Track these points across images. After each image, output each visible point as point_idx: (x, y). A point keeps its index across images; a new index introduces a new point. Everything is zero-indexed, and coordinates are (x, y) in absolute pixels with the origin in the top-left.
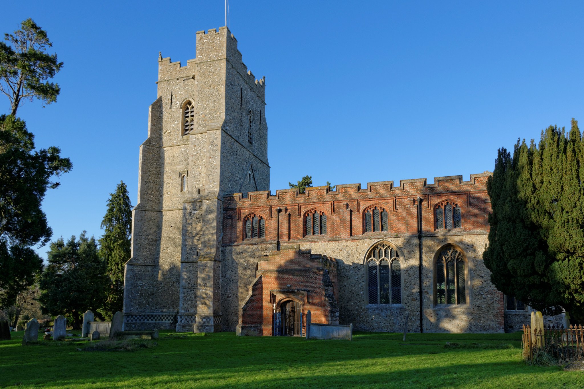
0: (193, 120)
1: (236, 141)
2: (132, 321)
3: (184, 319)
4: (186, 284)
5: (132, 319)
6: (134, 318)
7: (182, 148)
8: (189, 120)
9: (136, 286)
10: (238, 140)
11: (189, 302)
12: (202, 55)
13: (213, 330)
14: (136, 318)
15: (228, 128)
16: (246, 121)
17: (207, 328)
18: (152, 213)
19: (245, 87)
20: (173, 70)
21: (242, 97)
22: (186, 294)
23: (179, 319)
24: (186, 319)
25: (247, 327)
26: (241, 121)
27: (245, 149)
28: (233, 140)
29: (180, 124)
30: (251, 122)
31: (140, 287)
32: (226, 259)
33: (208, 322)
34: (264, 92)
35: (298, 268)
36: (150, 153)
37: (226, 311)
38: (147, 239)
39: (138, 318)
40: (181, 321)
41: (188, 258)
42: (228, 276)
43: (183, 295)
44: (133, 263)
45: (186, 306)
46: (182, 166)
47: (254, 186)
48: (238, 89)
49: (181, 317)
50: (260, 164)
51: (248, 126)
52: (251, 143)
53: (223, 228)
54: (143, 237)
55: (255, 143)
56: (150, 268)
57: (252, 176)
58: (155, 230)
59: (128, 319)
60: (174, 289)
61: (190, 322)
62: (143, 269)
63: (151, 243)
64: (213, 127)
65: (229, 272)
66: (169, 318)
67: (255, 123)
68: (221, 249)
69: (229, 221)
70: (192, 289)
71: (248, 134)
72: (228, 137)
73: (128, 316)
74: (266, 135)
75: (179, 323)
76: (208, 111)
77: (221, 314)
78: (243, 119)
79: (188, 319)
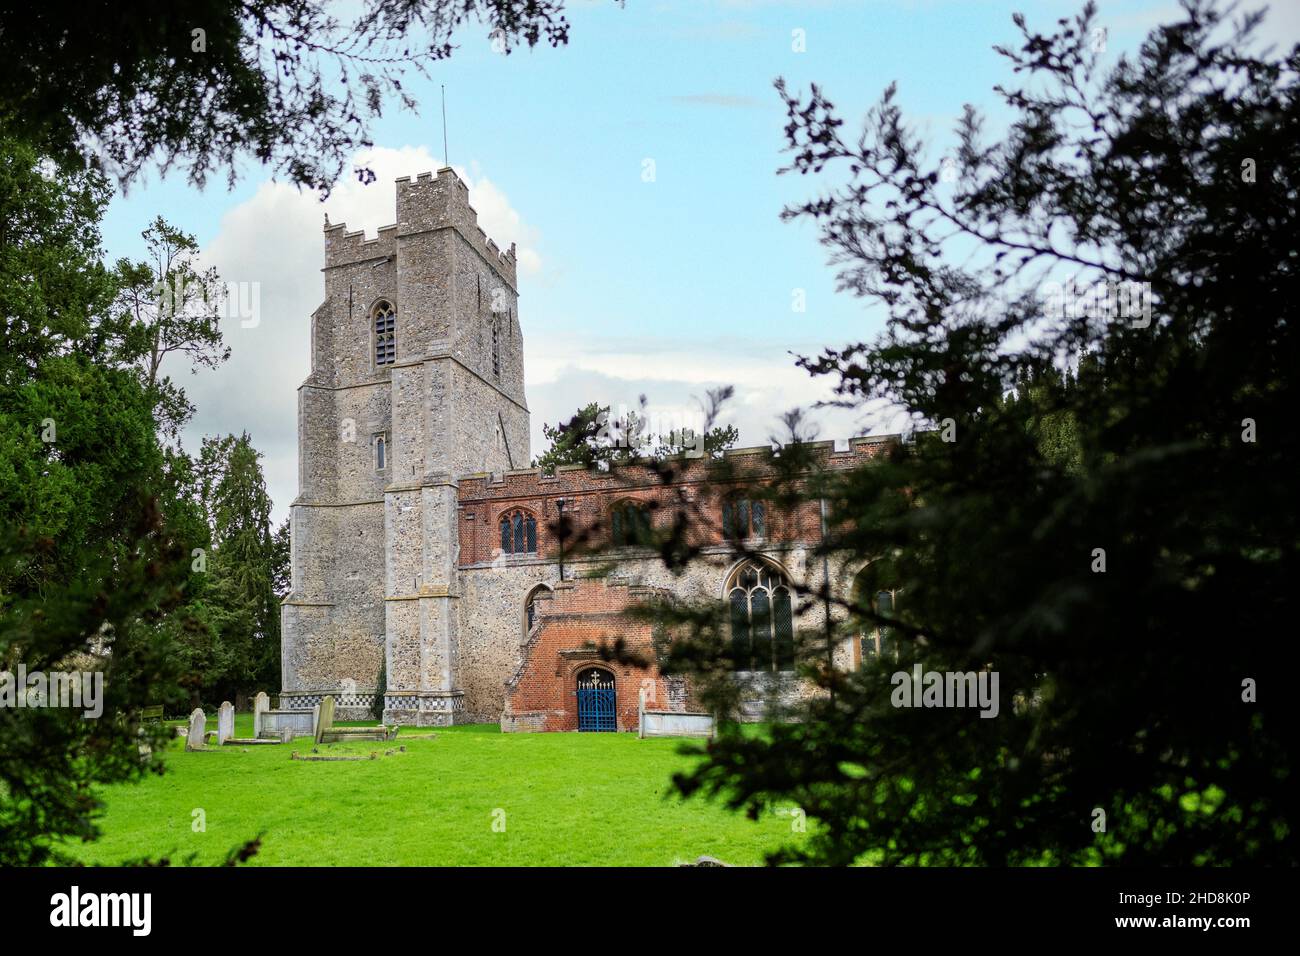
0: (392, 337)
1: (475, 375)
2: (299, 706)
3: (397, 702)
4: (398, 639)
5: (299, 702)
6: (303, 702)
7: (375, 390)
8: (385, 338)
9: (303, 644)
10: (475, 371)
11: (404, 672)
12: (407, 221)
13: (451, 722)
14: (306, 701)
15: (459, 352)
16: (487, 333)
17: (440, 717)
18: (325, 510)
19: (484, 271)
20: (352, 247)
21: (479, 292)
22: (397, 658)
23: (387, 702)
24: (400, 703)
25: (521, 716)
26: (481, 336)
27: (488, 387)
28: (468, 374)
29: (370, 346)
30: (495, 333)
31: (309, 646)
32: (468, 592)
33: (443, 707)
34: (514, 272)
35: (607, 611)
36: (316, 400)
37: (471, 686)
38: (319, 557)
39: (310, 701)
40: (390, 706)
41: (398, 592)
42: (472, 623)
43: (392, 658)
44: (296, 603)
45: (399, 678)
46: (377, 423)
47: (506, 452)
48: (473, 276)
49: (390, 699)
50: (513, 410)
51: (492, 342)
52: (496, 373)
53: (460, 536)
54: (312, 555)
55: (505, 372)
56: (325, 611)
57: (501, 434)
58: (331, 540)
59: (292, 702)
60: (370, 647)
61: (407, 707)
62: (314, 611)
63: (326, 564)
64: (434, 353)
65: (474, 616)
66: (364, 700)
67: (502, 334)
68: (457, 575)
69: (470, 523)
70: (409, 648)
71: (492, 358)
72: (460, 369)
73: (292, 698)
74: (521, 352)
75: (387, 709)
76: (423, 324)
77: (463, 693)
78: (483, 332)
79: (404, 702)
